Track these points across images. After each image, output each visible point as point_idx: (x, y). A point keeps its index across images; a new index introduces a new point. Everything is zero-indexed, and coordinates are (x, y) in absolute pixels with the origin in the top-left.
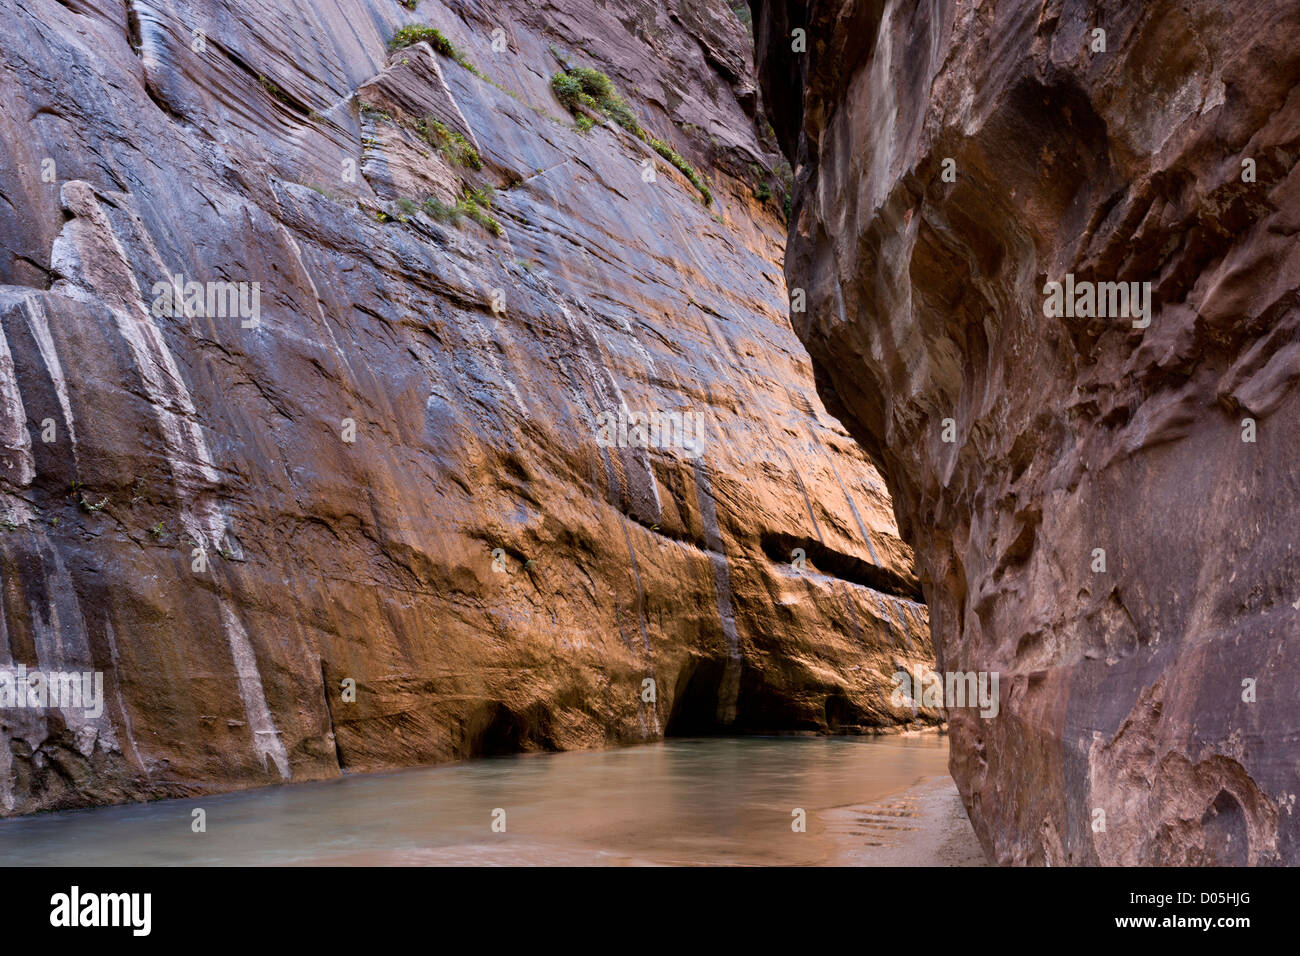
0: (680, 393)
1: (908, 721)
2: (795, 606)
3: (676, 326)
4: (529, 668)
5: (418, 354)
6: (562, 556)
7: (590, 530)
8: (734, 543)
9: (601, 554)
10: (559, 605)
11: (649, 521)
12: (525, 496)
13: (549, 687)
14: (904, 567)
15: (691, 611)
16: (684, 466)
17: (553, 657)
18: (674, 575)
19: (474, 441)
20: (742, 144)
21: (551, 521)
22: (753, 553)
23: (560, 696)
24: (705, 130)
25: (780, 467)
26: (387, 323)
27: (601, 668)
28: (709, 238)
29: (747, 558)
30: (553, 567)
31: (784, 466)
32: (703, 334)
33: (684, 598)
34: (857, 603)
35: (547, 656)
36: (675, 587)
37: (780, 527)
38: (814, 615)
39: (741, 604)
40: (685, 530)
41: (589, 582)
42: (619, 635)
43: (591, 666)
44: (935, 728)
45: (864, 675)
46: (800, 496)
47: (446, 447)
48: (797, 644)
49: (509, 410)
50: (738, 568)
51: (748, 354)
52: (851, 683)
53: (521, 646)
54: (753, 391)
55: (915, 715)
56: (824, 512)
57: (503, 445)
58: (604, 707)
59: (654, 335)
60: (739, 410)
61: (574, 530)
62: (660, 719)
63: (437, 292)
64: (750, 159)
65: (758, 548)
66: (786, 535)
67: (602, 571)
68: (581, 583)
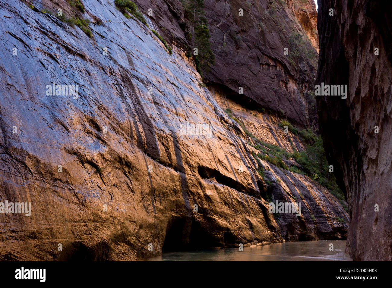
0: (165, 109)
1: (252, 241)
2: (212, 195)
3: (163, 86)
4: (98, 222)
5: (45, 65)
6: (116, 168)
7: (130, 157)
8: (188, 169)
9: (134, 169)
10: (114, 191)
11: (155, 157)
12: (99, 138)
13: (108, 233)
14: (245, 182)
15: (172, 196)
16: (168, 136)
17: (112, 216)
18: (166, 181)
19: (72, 107)
20: (182, 37)
21: (111, 151)
22: (195, 174)
23: (115, 237)
24: (169, 31)
25: (203, 141)
26: (28, 46)
27: (135, 222)
28: (172, 63)
29: (193, 175)
30: (112, 172)
31: (204, 141)
32: (172, 91)
33: (169, 191)
34: (232, 195)
35: (108, 216)
36: (166, 186)
37: (205, 164)
38: (218, 199)
39: (191, 194)
40: (169, 162)
41: (129, 181)
42: (143, 206)
43: (130, 221)
44: (260, 244)
45: (236, 223)
46: (211, 153)
47: (56, 107)
48: (213, 211)
49: (92, 98)
50: (190, 179)
51: (189, 102)
52: (232, 227)
53: (94, 211)
54: (191, 114)
55: (254, 238)
56: (219, 160)
57: (89, 113)
58: (136, 241)
59: (155, 87)
60: (187, 119)
61: (123, 156)
62: (160, 245)
63: (58, 43)
64: (184, 43)
65: (196, 171)
66: (207, 167)
67: (136, 177)
68: (126, 181)
